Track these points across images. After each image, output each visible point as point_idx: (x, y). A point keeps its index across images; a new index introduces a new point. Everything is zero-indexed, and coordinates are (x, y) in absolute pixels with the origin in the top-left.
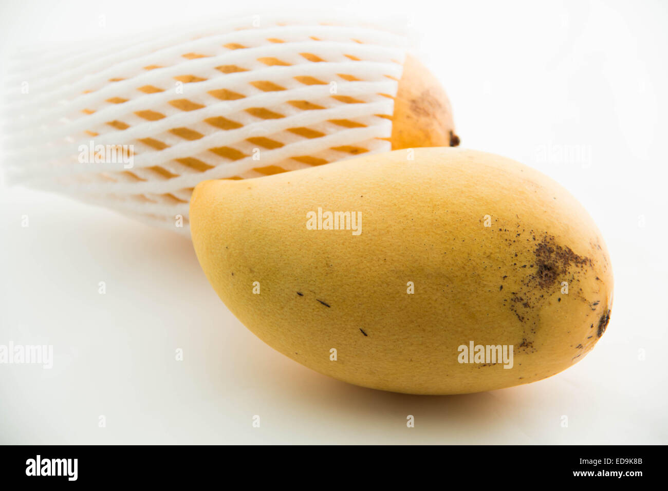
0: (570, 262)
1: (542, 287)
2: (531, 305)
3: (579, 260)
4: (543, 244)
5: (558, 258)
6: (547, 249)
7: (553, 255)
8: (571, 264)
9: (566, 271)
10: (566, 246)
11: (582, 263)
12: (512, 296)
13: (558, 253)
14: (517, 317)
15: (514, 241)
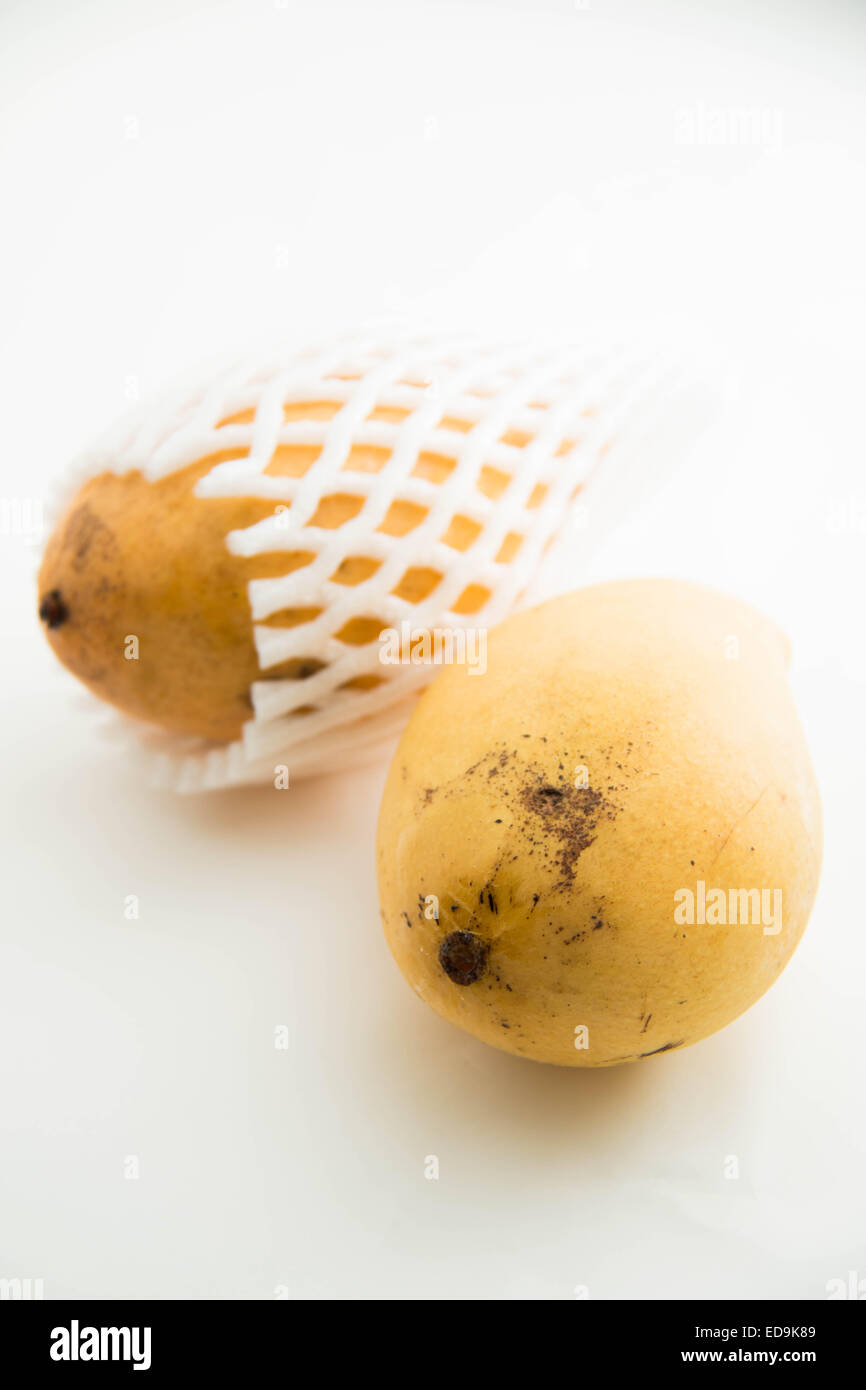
0: (567, 840)
1: (523, 793)
2: (493, 780)
3: (570, 860)
4: (601, 800)
5: (574, 821)
6: (591, 804)
7: (579, 813)
8: (563, 842)
9: (550, 831)
10: (596, 837)
11: (564, 864)
12: (510, 753)
13: (583, 822)
14: (475, 764)
15: (608, 758)
